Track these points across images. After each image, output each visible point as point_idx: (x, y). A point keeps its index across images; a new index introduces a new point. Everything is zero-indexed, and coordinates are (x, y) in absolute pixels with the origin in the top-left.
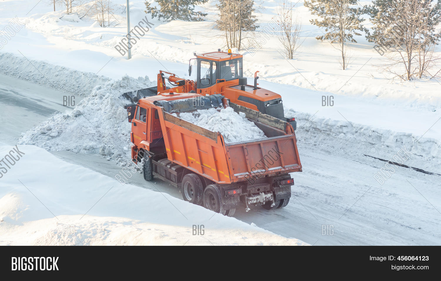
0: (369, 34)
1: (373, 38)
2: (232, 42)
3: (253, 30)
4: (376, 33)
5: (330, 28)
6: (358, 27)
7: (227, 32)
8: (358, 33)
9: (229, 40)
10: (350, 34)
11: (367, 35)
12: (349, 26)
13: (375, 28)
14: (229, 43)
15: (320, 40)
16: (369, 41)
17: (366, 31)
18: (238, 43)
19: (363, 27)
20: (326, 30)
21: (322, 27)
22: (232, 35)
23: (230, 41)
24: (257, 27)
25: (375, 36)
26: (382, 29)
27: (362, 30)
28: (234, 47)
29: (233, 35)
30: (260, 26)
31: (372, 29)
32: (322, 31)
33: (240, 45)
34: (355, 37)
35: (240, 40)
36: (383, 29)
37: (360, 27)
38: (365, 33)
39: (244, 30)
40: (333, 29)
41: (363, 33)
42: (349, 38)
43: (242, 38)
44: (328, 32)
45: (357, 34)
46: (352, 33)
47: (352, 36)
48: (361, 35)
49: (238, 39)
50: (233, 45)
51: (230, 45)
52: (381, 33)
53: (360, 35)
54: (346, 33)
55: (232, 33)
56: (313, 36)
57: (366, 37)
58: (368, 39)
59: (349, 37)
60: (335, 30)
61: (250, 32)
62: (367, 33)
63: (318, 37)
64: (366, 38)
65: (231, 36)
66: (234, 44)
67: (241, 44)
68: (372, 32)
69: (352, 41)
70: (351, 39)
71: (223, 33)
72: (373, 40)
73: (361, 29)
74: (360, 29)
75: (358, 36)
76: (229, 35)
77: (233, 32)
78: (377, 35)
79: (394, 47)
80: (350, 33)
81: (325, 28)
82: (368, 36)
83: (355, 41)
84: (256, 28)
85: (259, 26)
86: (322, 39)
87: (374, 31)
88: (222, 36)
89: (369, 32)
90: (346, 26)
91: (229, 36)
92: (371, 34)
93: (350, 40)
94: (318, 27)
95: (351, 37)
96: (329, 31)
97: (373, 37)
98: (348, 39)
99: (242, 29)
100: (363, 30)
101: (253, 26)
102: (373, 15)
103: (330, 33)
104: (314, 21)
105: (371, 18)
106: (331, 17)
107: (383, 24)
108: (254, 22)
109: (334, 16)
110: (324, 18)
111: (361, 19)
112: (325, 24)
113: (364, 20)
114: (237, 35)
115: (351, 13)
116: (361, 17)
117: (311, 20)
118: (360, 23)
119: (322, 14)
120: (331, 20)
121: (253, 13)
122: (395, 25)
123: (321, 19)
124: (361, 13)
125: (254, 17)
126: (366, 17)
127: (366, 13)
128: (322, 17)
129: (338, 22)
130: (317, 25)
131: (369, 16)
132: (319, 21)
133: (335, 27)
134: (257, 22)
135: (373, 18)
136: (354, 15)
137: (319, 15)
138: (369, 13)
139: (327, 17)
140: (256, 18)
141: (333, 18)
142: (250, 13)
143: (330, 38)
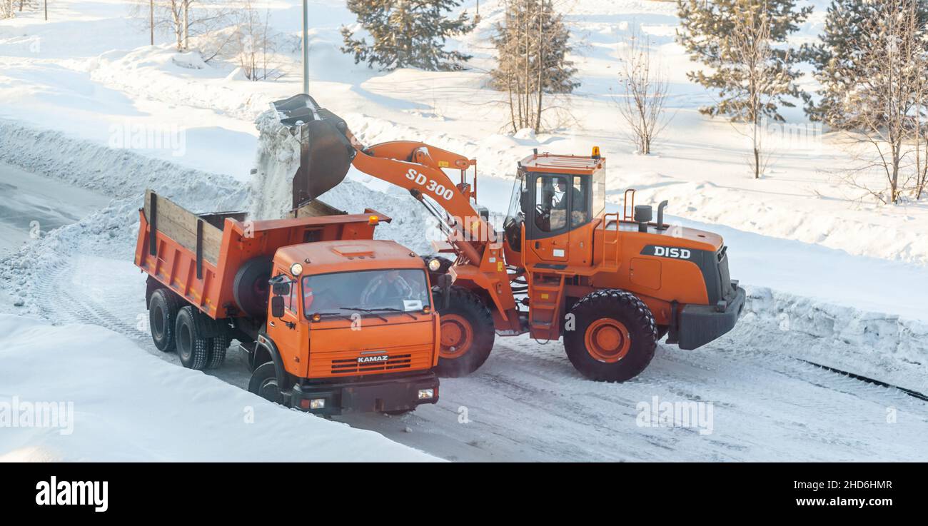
0: (811, 104)
1: (821, 113)
2: (523, 115)
3: (567, 92)
4: (826, 102)
5: (729, 90)
6: (787, 89)
7: (514, 96)
8: (788, 101)
9: (516, 112)
10: (772, 105)
11: (807, 106)
12: (769, 87)
13: (824, 92)
14: (517, 119)
15: (707, 116)
17: (806, 97)
18: (535, 118)
19: (799, 89)
20: (721, 95)
21: (712, 87)
22: (522, 100)
23: (518, 113)
24: (575, 85)
25: (824, 109)
26: (838, 94)
27: (797, 96)
28: (526, 127)
29: (525, 101)
30: (582, 84)
31: (817, 94)
32: (713, 96)
33: (538, 122)
34: (782, 110)
35: (540, 111)
36: (841, 95)
37: (791, 89)
38: (804, 102)
39: (549, 92)
40: (735, 92)
41: (800, 103)
42: (770, 112)
43: (543, 107)
44: (725, 98)
45: (785, 104)
46: (776, 102)
47: (774, 109)
48: (794, 106)
49: (536, 110)
51: (517, 123)
52: (837, 102)
53: (790, 105)
54: (762, 102)
55: (522, 97)
56: (693, 107)
57: (805, 110)
58: (809, 115)
59: (770, 109)
60: (740, 94)
61: (560, 96)
62: (806, 101)
63: (704, 109)
64: (805, 113)
65: (520, 104)
66: (527, 120)
67: (542, 120)
68: (817, 101)
69: (775, 118)
70: (773, 114)
71: (504, 96)
72: (819, 118)
73: (795, 93)
74: (792, 93)
75: (787, 108)
76: (517, 101)
77: (525, 95)
78: (828, 107)
79: (863, 132)
80: (771, 102)
81: (719, 90)
82: (810, 109)
83: (781, 118)
84: (574, 88)
85: (580, 85)
86: (711, 112)
87: (822, 97)
88: (501, 104)
89: (811, 99)
90: (762, 87)
92: (816, 105)
93: (770, 116)
94: (704, 87)
95: (772, 109)
96: (728, 96)
97: (819, 110)
98: (768, 113)
99: (544, 88)
100: (799, 95)
101: (568, 84)
102: (820, 64)
103: (729, 100)
104: (696, 75)
105: (815, 70)
106: (733, 67)
107: (841, 84)
108: (570, 74)
109: (738, 66)
110: (716, 69)
111: (795, 72)
112: (719, 81)
113: (801, 74)
114: (534, 101)
115: (775, 59)
116: (795, 67)
117: (690, 74)
118: (793, 82)
119: (714, 60)
120: (732, 72)
121: (567, 57)
122: (867, 85)
123: (710, 72)
124: (795, 59)
125: (570, 64)
126: (806, 67)
127: (806, 60)
128: (713, 67)
129: (746, 78)
130: (703, 84)
131: (812, 66)
132: (706, 76)
133: (741, 87)
134: (575, 75)
135: (820, 71)
136: (779, 64)
137: (706, 63)
138: (813, 60)
139: (723, 67)
140: (575, 66)
141: (736, 70)
142: (562, 56)
143: (730, 112)
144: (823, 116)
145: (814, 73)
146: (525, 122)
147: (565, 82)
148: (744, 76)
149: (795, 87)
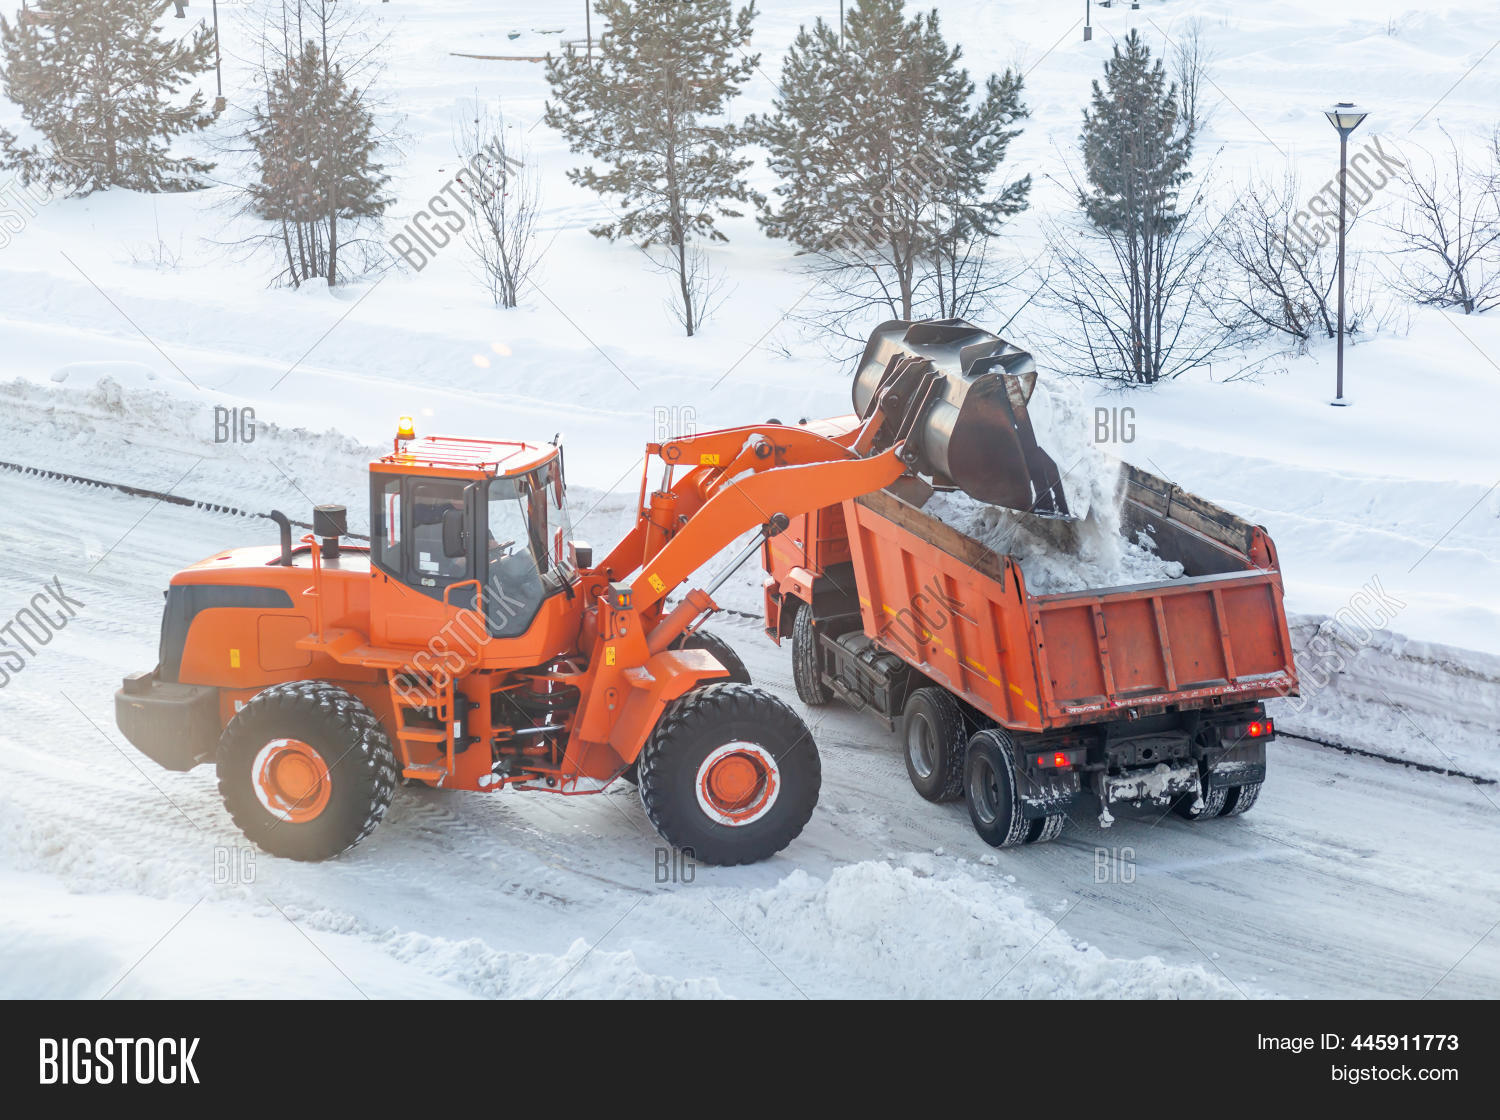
0: (768, 210)
1: (783, 225)
2: (307, 257)
3: (376, 215)
4: (791, 206)
5: (638, 196)
6: (728, 189)
7: (289, 225)
8: (731, 209)
9: (296, 252)
10: (706, 215)
11: (762, 214)
12: (700, 188)
13: (787, 191)
14: (297, 261)
15: (603, 239)
16: (769, 234)
17: (759, 200)
18: (327, 260)
19: (747, 188)
20: (625, 204)
21: (609, 193)
22: (303, 233)
23: (298, 254)
24: (388, 202)
25: (788, 218)
26: (809, 193)
27: (744, 199)
28: (314, 275)
29: (309, 233)
30: (399, 201)
31: (776, 195)
32: (610, 207)
33: (333, 266)
34: (721, 223)
35: (334, 249)
36: (813, 194)
37: (734, 187)
38: (755, 207)
39: (348, 217)
40: (646, 198)
41: (749, 209)
42: (703, 227)
43: (340, 240)
44: (630, 210)
45: (725, 212)
46: (711, 210)
47: (710, 221)
48: (742, 215)
49: (327, 247)
50: (310, 270)
51: (299, 270)
52: (807, 205)
53: (735, 214)
54: (689, 212)
55: (303, 227)
56: (580, 226)
57: (758, 219)
58: (765, 228)
59: (703, 223)
60: (653, 203)
61: (366, 222)
62: (760, 207)
63: (599, 229)
64: (758, 225)
65: (300, 239)
66: (314, 266)
67: (339, 264)
68: (777, 205)
69: (713, 237)
70: (708, 231)
71: (275, 227)
72: (781, 231)
73: (741, 194)
74: (737, 196)
75: (729, 219)
76: (296, 234)
77: (309, 224)
78: (793, 215)
80: (704, 212)
81: (620, 197)
82: (766, 218)
83: (722, 237)
84: (387, 206)
85: (395, 200)
86: (609, 235)
87: (784, 198)
88: (270, 240)
89: (767, 203)
90: (689, 188)
91: (294, 237)
92: (775, 212)
93: (704, 234)
94: (596, 193)
95: (706, 221)
96: (634, 205)
97: (780, 220)
98: (700, 230)
99: (338, 211)
100: (748, 197)
101: (377, 201)
102: (777, 147)
103: (636, 212)
104: (582, 174)
105: (771, 156)
106: (640, 158)
107: (812, 175)
108: (378, 185)
109: (648, 157)
110: (613, 163)
111: (738, 161)
112: (618, 182)
113: (750, 163)
114: (324, 233)
115: (705, 142)
116: (737, 155)
117: (573, 172)
118: (736, 177)
119: (608, 149)
120: (639, 168)
121: (372, 159)
122: (853, 178)
123: (603, 169)
124: (738, 141)
125: (378, 168)
126: (757, 153)
127: (756, 141)
128: (607, 160)
129: (661, 176)
130: (594, 188)
131: (765, 149)
132: (598, 175)
133: (654, 191)
134: (386, 186)
135: (778, 158)
136: (712, 150)
137: (597, 154)
138: (766, 141)
139: (624, 160)
140: (385, 172)
141: (645, 163)
142: (364, 156)
143: (639, 230)
144: (787, 228)
145: (769, 160)
146: (310, 268)
147: (371, 199)
148: (659, 173)
149: (741, 185)
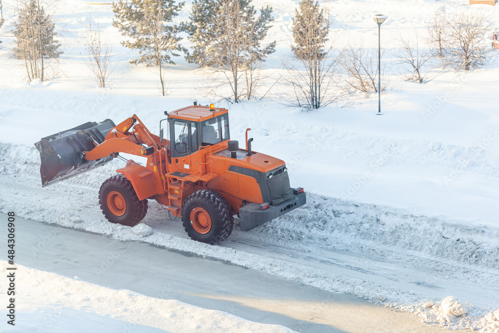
0: (188, 54)
1: (194, 58)
2: (34, 72)
3: (56, 57)
4: (196, 52)
5: (144, 50)
6: (175, 47)
7: (27, 61)
8: (176, 53)
10: (168, 56)
11: (186, 55)
12: (165, 47)
13: (195, 47)
14: (31, 73)
15: (133, 64)
16: (189, 62)
17: (185, 51)
18: (41, 73)
19: (181, 47)
20: (141, 52)
21: (135, 49)
22: (32, 63)
23: (31, 71)
24: (60, 53)
25: (195, 56)
26: (202, 47)
27: (180, 50)
28: (36, 78)
29: (34, 64)
30: (64, 52)
31: (191, 48)
32: (136, 54)
33: (43, 75)
34: (173, 58)
35: (43, 69)
36: (203, 48)
37: (177, 47)
38: (184, 53)
39: (46, 58)
40: (147, 50)
41: (182, 53)
43: (44, 66)
44: (142, 54)
45: (174, 55)
46: (170, 54)
47: (169, 58)
48: (180, 56)
49: (40, 68)
50: (35, 76)
51: (31, 76)
52: (202, 52)
53: (177, 55)
54: (162, 55)
56: (126, 60)
57: (185, 57)
58: (187, 60)
59: (167, 58)
60: (150, 52)
61: (53, 60)
62: (186, 53)
63: (132, 61)
64: (185, 59)
65: (31, 66)
67: (44, 74)
68: (191, 52)
69: (170, 63)
70: (168, 61)
71: (22, 62)
72: (193, 61)
73: (179, 49)
74: (178, 49)
75: (176, 57)
77: (34, 61)
78: (197, 55)
79: (217, 67)
80: (167, 54)
81: (139, 50)
82: (188, 56)
83: (173, 63)
84: (60, 55)
85: (63, 52)
86: (136, 63)
87: (194, 50)
88: (21, 66)
89: (188, 51)
90: (162, 47)
91: (29, 65)
92: (190, 54)
93: (167, 62)
94: (130, 49)
96: (144, 53)
97: (192, 57)
99: (44, 56)
100: (182, 49)
101: (57, 53)
102: (191, 32)
103: (145, 55)
104: (126, 43)
105: (189, 35)
106: (145, 37)
107: (203, 42)
108: (57, 47)
109: (148, 37)
110: (136, 39)
111: (178, 37)
112: (138, 45)
113: (182, 38)
114: (39, 63)
115: (167, 31)
116: (178, 35)
117: (122, 42)
118: (177, 43)
119: (135, 34)
120: (145, 40)
121: (55, 38)
122: (216, 42)
123: (133, 41)
124: (178, 31)
125: (56, 42)
126: (184, 35)
127: (184, 31)
128: (134, 38)
129: (153, 43)
130: (130, 47)
131: (187, 34)
132: (131, 43)
133: (150, 48)
134: (60, 47)
135: (191, 36)
136: (169, 34)
137: (131, 36)
138: (187, 31)
139: (140, 38)
140: (59, 43)
141: (147, 39)
142: (52, 38)
143: (145, 61)
144: (195, 59)
145: (188, 37)
146: (35, 75)
147: (55, 52)
148: (151, 42)
149: (179, 45)
